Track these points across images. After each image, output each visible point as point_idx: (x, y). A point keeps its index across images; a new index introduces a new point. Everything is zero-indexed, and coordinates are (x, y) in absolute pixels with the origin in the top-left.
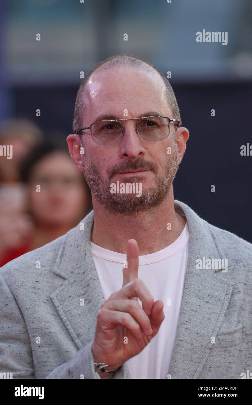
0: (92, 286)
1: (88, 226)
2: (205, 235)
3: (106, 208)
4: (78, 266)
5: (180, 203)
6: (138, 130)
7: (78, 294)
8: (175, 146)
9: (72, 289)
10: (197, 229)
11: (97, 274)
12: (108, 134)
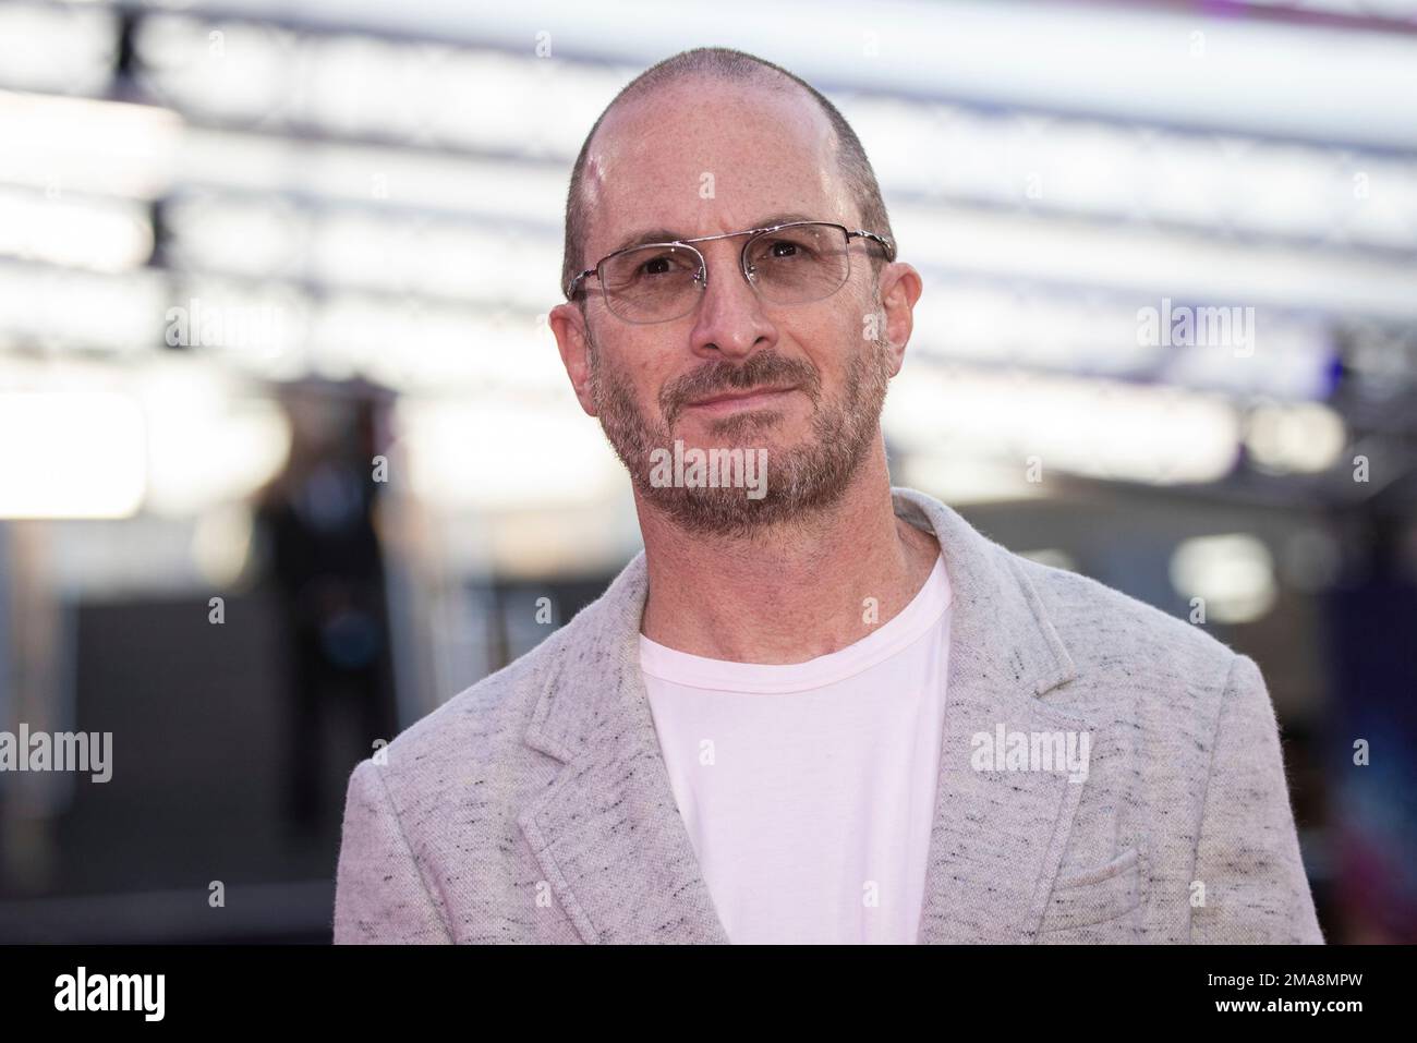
0: (641, 775)
1: (634, 592)
2: (998, 587)
4: (600, 719)
6: (749, 268)
7: (600, 805)
9: (582, 793)
10: (972, 569)
11: (658, 739)
12: (655, 287)
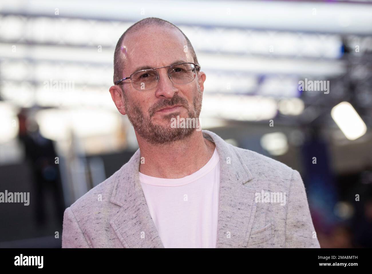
0: (142, 209)
1: (137, 161)
2: (231, 156)
3: (148, 141)
4: (130, 195)
5: (209, 132)
6: (170, 75)
7: (131, 217)
8: (198, 86)
9: (126, 214)
10: (224, 151)
11: (145, 200)
12: (145, 81)
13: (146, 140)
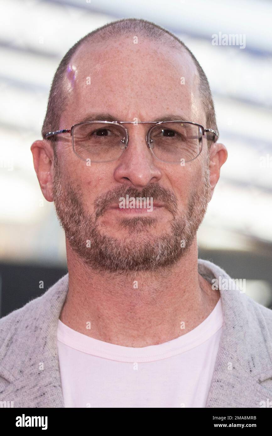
0: (49, 396)
1: (59, 297)
2: (247, 321)
3: (87, 262)
4: (32, 362)
6: (150, 141)
8: (206, 172)
10: (235, 310)
11: (60, 377)
12: (99, 143)
13: (84, 259)
